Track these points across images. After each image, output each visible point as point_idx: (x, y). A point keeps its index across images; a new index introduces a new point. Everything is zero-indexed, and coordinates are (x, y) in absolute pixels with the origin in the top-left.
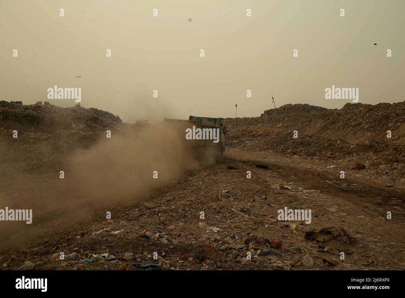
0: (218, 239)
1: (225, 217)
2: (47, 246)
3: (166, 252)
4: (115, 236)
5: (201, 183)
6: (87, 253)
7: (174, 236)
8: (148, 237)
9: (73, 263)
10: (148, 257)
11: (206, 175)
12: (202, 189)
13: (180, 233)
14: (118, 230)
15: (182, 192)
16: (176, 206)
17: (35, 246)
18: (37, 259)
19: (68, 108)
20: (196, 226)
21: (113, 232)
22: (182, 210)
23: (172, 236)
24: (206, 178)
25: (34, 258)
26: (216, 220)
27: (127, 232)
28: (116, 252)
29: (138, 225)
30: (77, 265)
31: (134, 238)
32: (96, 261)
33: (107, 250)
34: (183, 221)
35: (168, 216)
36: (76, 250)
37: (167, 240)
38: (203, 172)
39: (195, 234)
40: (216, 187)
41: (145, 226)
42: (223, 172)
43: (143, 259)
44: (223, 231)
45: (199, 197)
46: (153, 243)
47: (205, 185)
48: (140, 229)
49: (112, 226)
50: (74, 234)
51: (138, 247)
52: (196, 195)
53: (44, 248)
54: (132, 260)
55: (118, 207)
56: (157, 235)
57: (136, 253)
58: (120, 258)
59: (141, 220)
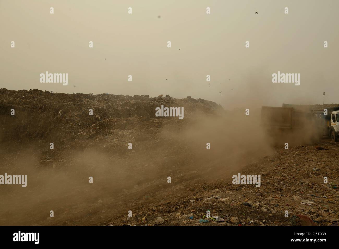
0: (312, 211)
1: (317, 192)
2: (168, 206)
3: (266, 219)
4: (223, 202)
5: (292, 161)
6: (202, 215)
7: (272, 206)
8: (250, 206)
9: (191, 222)
10: (251, 222)
11: (297, 155)
12: (294, 166)
13: (277, 204)
14: (225, 198)
15: (275, 169)
16: (271, 180)
17: (160, 206)
18: (166, 216)
19: (182, 99)
20: (291, 198)
21: (221, 199)
22: (278, 184)
23: (270, 206)
24: (297, 157)
25: (163, 215)
26: (309, 195)
27: (232, 200)
28: (224, 216)
29: (241, 195)
30: (195, 224)
31: (238, 205)
32: (209, 222)
33: (217, 213)
34: (279, 194)
35: (266, 188)
36: (193, 212)
37: (266, 209)
38: (294, 152)
39: (290, 206)
40: (307, 165)
41: (246, 196)
42: (313, 152)
43: (247, 223)
44: (316, 205)
45: (291, 173)
46: (255, 211)
47: (296, 163)
48: (242, 198)
49: (220, 194)
50: (188, 198)
51: (242, 213)
52: (289, 172)
53: (166, 207)
54: (238, 223)
55: (222, 179)
56: (258, 204)
57: (240, 218)
58: (228, 221)
59: (243, 191)
